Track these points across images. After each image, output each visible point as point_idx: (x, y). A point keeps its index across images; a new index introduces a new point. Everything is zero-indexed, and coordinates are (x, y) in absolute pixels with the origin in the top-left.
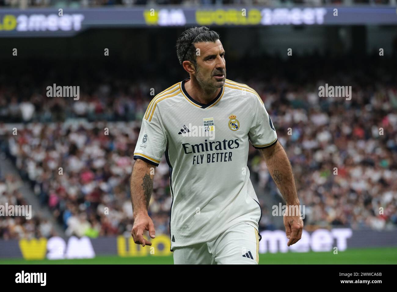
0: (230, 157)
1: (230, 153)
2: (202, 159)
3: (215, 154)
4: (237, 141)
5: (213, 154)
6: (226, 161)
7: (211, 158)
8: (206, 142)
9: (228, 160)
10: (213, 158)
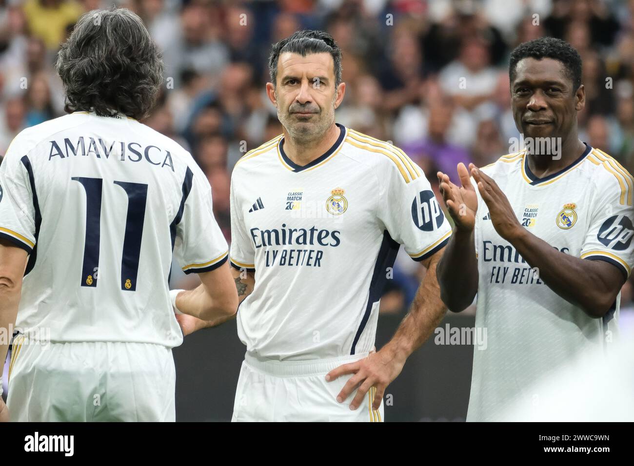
0: (318, 260)
1: (318, 252)
2: (274, 257)
3: (294, 251)
4: (336, 234)
5: (292, 251)
6: (310, 265)
7: (288, 258)
8: (283, 228)
9: (313, 264)
10: (291, 257)
